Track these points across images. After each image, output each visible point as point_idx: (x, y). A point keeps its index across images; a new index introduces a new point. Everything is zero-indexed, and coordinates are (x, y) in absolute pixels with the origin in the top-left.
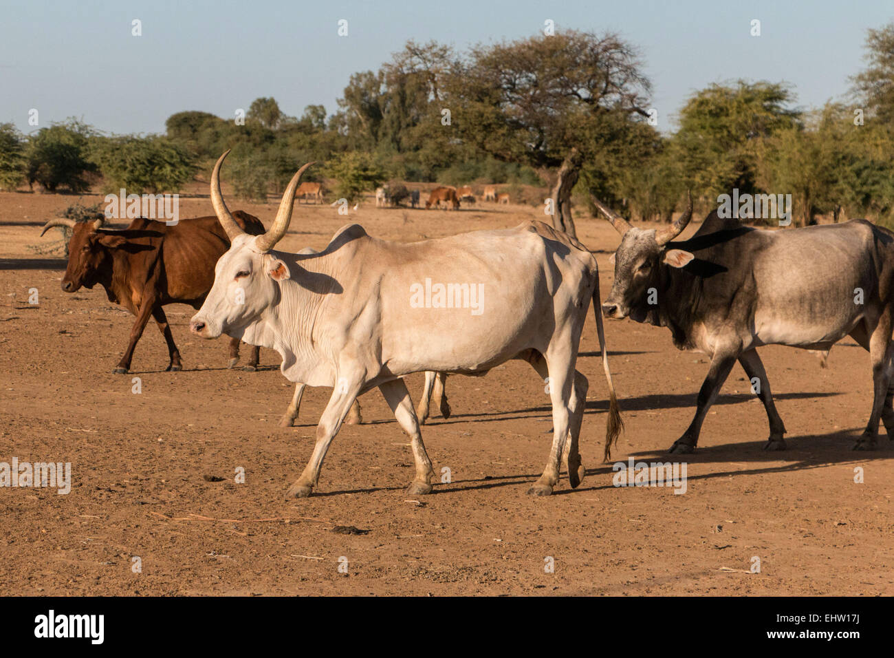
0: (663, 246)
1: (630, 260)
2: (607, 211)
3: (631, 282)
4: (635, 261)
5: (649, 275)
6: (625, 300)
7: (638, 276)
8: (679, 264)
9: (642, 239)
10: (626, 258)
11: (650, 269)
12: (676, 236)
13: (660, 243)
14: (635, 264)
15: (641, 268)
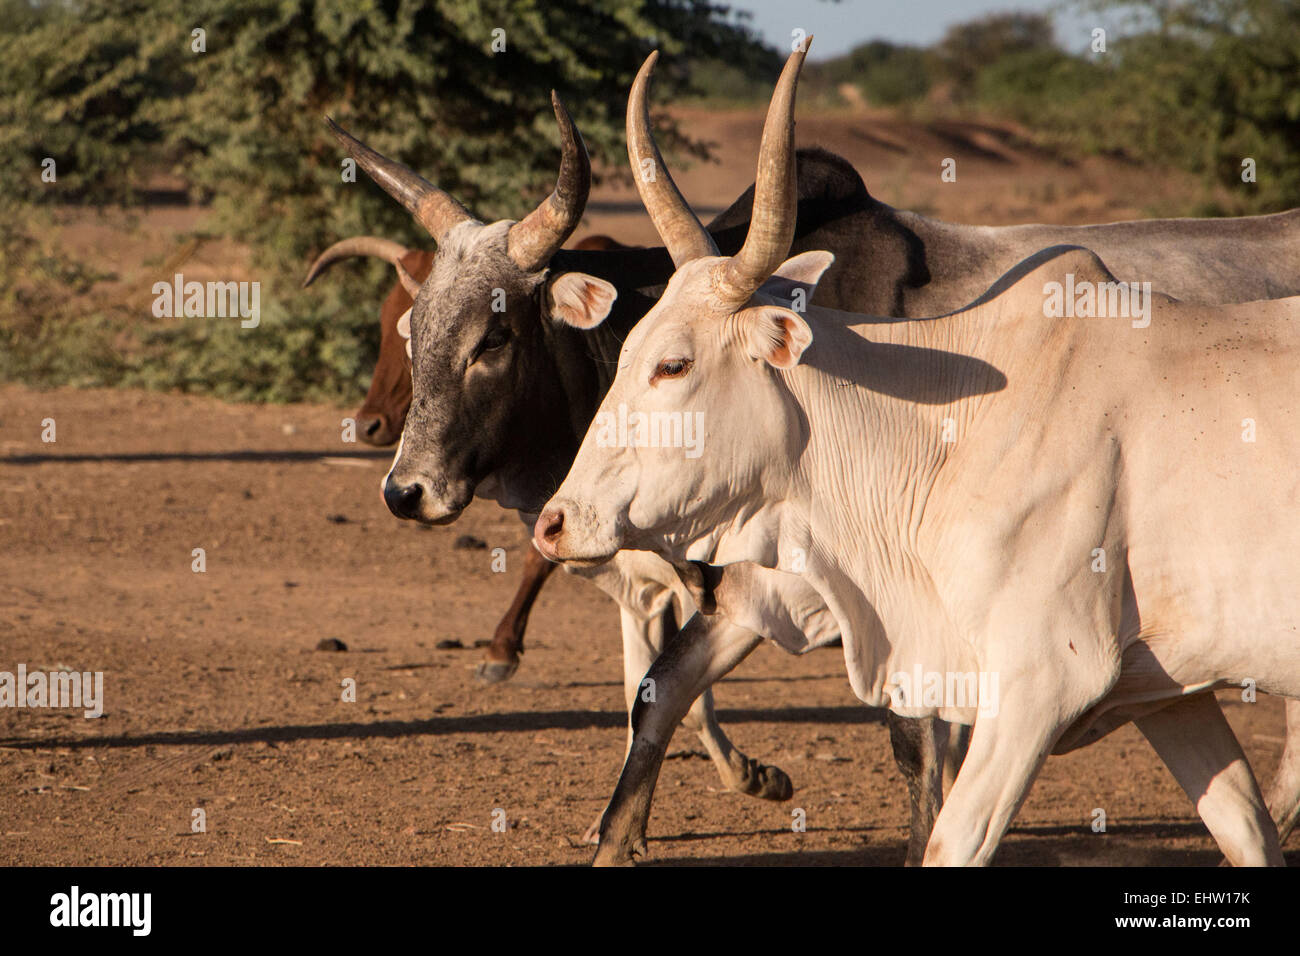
0: (535, 269)
1: (443, 332)
2: (397, 176)
3: (458, 400)
4: (454, 332)
5: (512, 369)
6: (446, 461)
7: (476, 376)
8: (588, 316)
9: (474, 259)
10: (434, 327)
11: (508, 348)
12: (566, 233)
13: (524, 264)
14: (458, 343)
15: (479, 352)
